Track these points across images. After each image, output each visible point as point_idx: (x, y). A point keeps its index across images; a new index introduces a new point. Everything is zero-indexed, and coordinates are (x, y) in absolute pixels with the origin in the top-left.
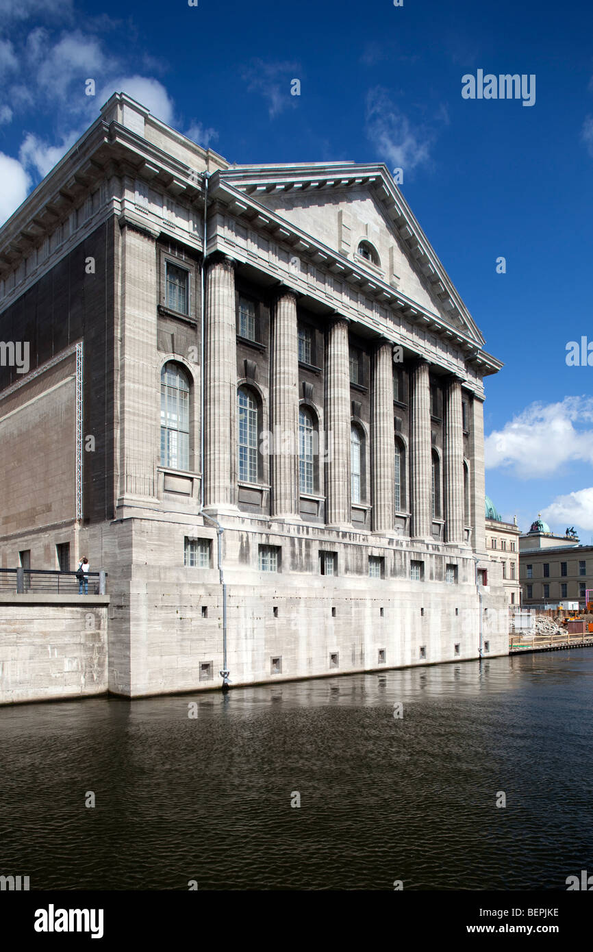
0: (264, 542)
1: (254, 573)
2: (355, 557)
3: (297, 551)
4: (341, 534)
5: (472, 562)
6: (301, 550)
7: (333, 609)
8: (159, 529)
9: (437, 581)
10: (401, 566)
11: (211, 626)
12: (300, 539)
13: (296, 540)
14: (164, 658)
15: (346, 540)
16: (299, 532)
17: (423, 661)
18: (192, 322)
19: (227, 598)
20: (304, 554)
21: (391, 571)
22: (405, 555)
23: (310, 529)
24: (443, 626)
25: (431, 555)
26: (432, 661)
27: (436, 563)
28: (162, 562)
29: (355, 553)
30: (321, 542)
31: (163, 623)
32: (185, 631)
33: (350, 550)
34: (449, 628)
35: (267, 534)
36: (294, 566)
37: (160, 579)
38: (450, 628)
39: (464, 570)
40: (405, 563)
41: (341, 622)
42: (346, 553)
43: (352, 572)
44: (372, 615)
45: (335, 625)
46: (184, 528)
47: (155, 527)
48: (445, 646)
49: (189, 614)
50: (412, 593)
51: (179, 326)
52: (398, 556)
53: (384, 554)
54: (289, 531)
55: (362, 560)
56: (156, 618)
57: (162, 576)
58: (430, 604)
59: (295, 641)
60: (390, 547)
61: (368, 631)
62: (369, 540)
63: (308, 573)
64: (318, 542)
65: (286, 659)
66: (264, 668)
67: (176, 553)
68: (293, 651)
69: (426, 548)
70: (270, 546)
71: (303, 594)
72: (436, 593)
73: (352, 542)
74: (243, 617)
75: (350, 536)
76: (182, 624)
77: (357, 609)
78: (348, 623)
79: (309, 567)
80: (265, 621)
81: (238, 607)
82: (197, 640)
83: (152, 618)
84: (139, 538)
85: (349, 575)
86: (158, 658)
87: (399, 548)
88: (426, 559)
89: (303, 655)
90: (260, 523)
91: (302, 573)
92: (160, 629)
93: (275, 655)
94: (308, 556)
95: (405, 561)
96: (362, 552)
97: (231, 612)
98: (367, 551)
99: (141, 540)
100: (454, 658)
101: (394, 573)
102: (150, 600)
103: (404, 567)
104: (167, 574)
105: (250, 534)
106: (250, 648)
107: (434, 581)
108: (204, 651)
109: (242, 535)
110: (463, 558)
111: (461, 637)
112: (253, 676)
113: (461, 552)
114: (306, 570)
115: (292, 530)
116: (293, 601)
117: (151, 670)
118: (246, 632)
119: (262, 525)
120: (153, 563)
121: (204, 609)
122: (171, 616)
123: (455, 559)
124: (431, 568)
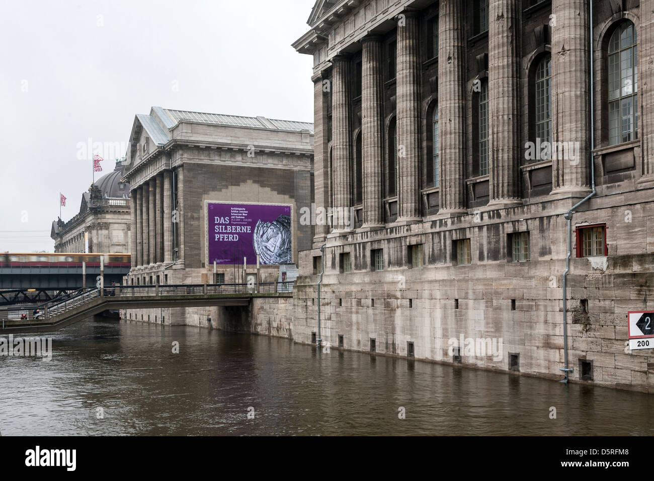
0: (342, 252)
1: (337, 274)
2: (396, 249)
3: (358, 255)
9: (489, 262)
10: (440, 250)
11: (315, 311)
15: (392, 235)
19: (321, 293)
21: (429, 258)
22: (445, 236)
25: (481, 228)
27: (489, 237)
28: (306, 273)
29: (396, 245)
30: (374, 242)
31: (301, 308)
32: (307, 313)
33: (393, 244)
35: (342, 246)
36: (356, 266)
39: (543, 236)
40: (445, 246)
41: (377, 312)
42: (389, 248)
43: (394, 265)
44: (402, 307)
45: (373, 314)
46: (312, 252)
49: (309, 303)
50: (444, 280)
52: (436, 240)
53: (421, 241)
55: (401, 251)
57: (304, 281)
58: (469, 293)
59: (350, 325)
60: (432, 230)
61: (399, 323)
62: (412, 229)
63: (363, 271)
64: (371, 243)
65: (345, 338)
66: (335, 341)
67: (310, 267)
68: (350, 332)
70: (345, 253)
71: (354, 288)
72: (478, 279)
76: (306, 308)
80: (336, 308)
81: (325, 298)
82: (311, 318)
83: (299, 305)
85: (392, 268)
87: (441, 229)
89: (354, 336)
91: (359, 272)
92: (301, 311)
93: (341, 334)
94: (364, 256)
95: (445, 243)
96: (401, 243)
97: (322, 301)
98: (405, 242)
101: (432, 259)
102: (298, 295)
103: (443, 251)
105: (336, 248)
106: (329, 326)
107: (484, 262)
108: (313, 325)
109: (333, 250)
110: (543, 218)
111: (523, 344)
114: (363, 268)
115: (358, 238)
116: (349, 294)
118: (328, 315)
119: (344, 239)
121: (313, 300)
122: (303, 304)
123: (524, 223)
124: (481, 245)
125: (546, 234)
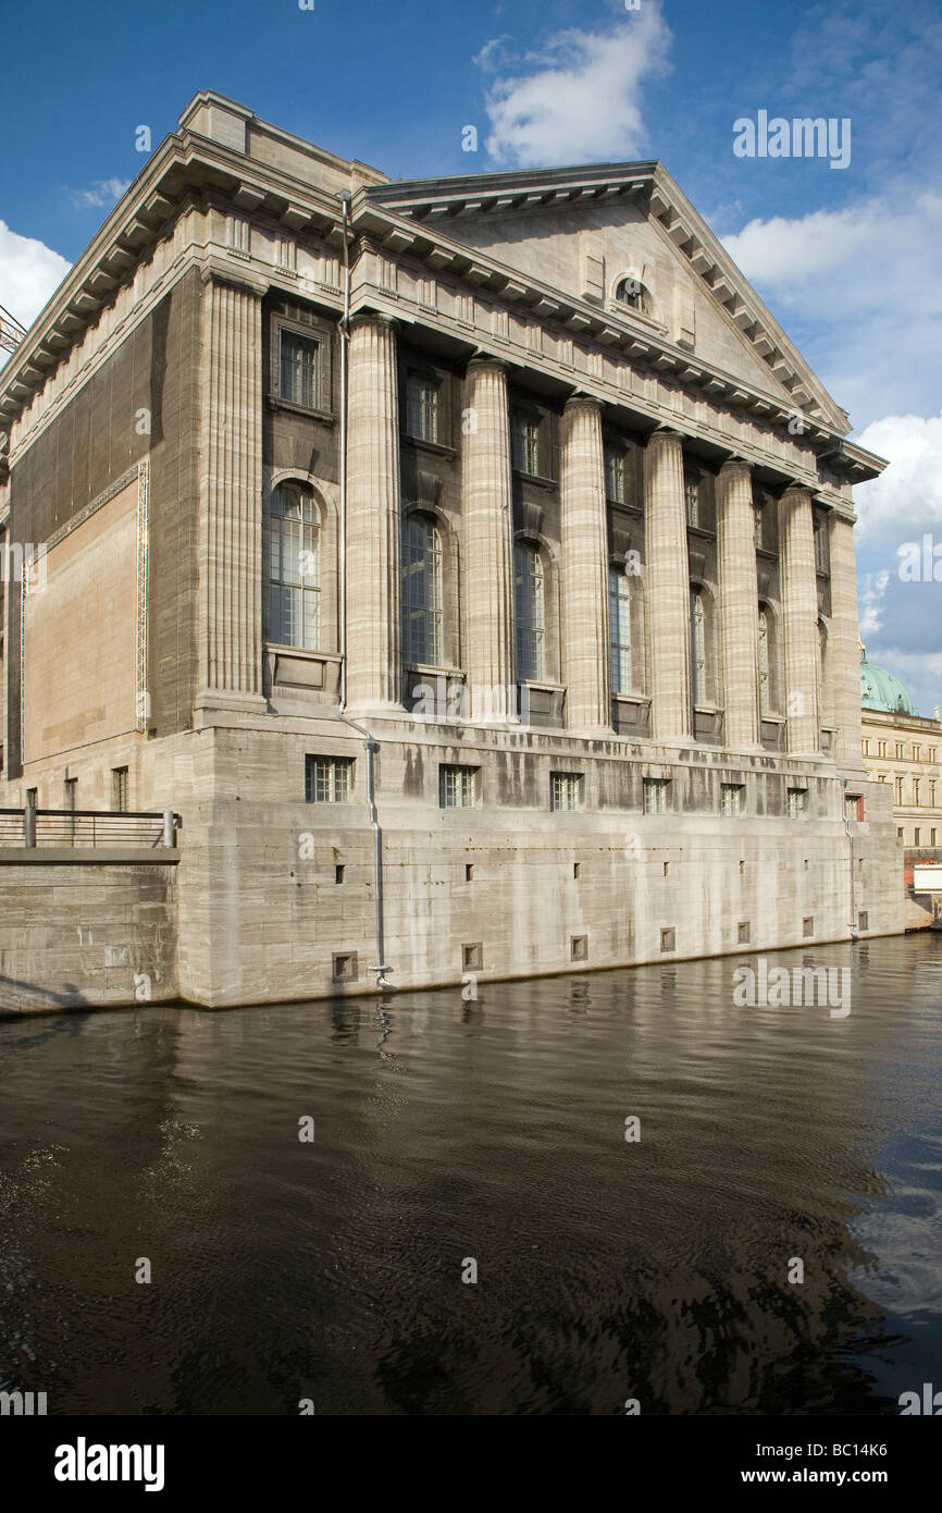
0: (449, 760)
1: (431, 810)
2: (617, 780)
3: (510, 774)
4: (591, 744)
5: (836, 784)
6: (517, 773)
7: (576, 865)
8: (261, 743)
9: (771, 817)
10: (704, 793)
11: (352, 897)
12: (516, 755)
13: (508, 756)
14: (269, 947)
15: (602, 755)
16: (513, 743)
17: (743, 947)
18: (324, 418)
19: (384, 851)
20: (522, 778)
21: (685, 802)
22: (710, 775)
23: (535, 738)
24: (781, 889)
25: (759, 775)
26: (760, 946)
27: (768, 788)
28: (266, 796)
29: (617, 774)
30: (554, 758)
31: (267, 893)
32: (307, 905)
33: (607, 770)
34: (793, 892)
35: (454, 748)
36: (505, 798)
37: (262, 822)
38: (795, 891)
39: (821, 797)
40: (711, 789)
41: (591, 887)
42: (601, 776)
43: (612, 805)
44: (649, 876)
45: (579, 892)
46: (304, 741)
47: (254, 741)
48: (785, 921)
49: (313, 878)
50: (724, 837)
51: (302, 425)
52: (697, 778)
53: (671, 774)
54: (496, 742)
55: (630, 786)
56: (255, 884)
57: (266, 818)
58: (757, 853)
59: (505, 920)
60: (684, 763)
61: (641, 902)
62: (643, 753)
63: (530, 809)
64: (548, 758)
65: (490, 948)
66: (449, 962)
67: (290, 781)
68: (504, 935)
69: (750, 764)
70: (459, 766)
71: (519, 843)
72: (769, 837)
73: (612, 757)
74: (411, 880)
75: (608, 747)
76: (300, 893)
77: (621, 865)
78: (604, 888)
79: (532, 798)
80: (452, 887)
81: (402, 865)
82: (327, 919)
83: (248, 884)
84: (226, 759)
85: (606, 810)
86: (258, 947)
87: (699, 764)
88: (749, 782)
89: (520, 939)
90: (442, 730)
91: (517, 809)
92: (263, 901)
93: (470, 941)
94: (530, 780)
95: (711, 785)
96: (630, 772)
97: (390, 872)
98: (639, 771)
99: (229, 762)
100: (801, 940)
101: (691, 804)
102: (242, 856)
103: (708, 796)
104: (276, 815)
105: (424, 749)
106: (423, 931)
107: (765, 816)
108: (339, 936)
109: (409, 751)
110: (819, 779)
111: (816, 907)
112: (429, 975)
113: (815, 769)
114: (528, 803)
115: (501, 741)
116: (502, 855)
117: (245, 967)
118: (416, 905)
119: (446, 732)
120: (249, 798)
121: (340, 869)
122: (281, 881)
123: (804, 779)
124: (760, 796)
125: (823, 795)
